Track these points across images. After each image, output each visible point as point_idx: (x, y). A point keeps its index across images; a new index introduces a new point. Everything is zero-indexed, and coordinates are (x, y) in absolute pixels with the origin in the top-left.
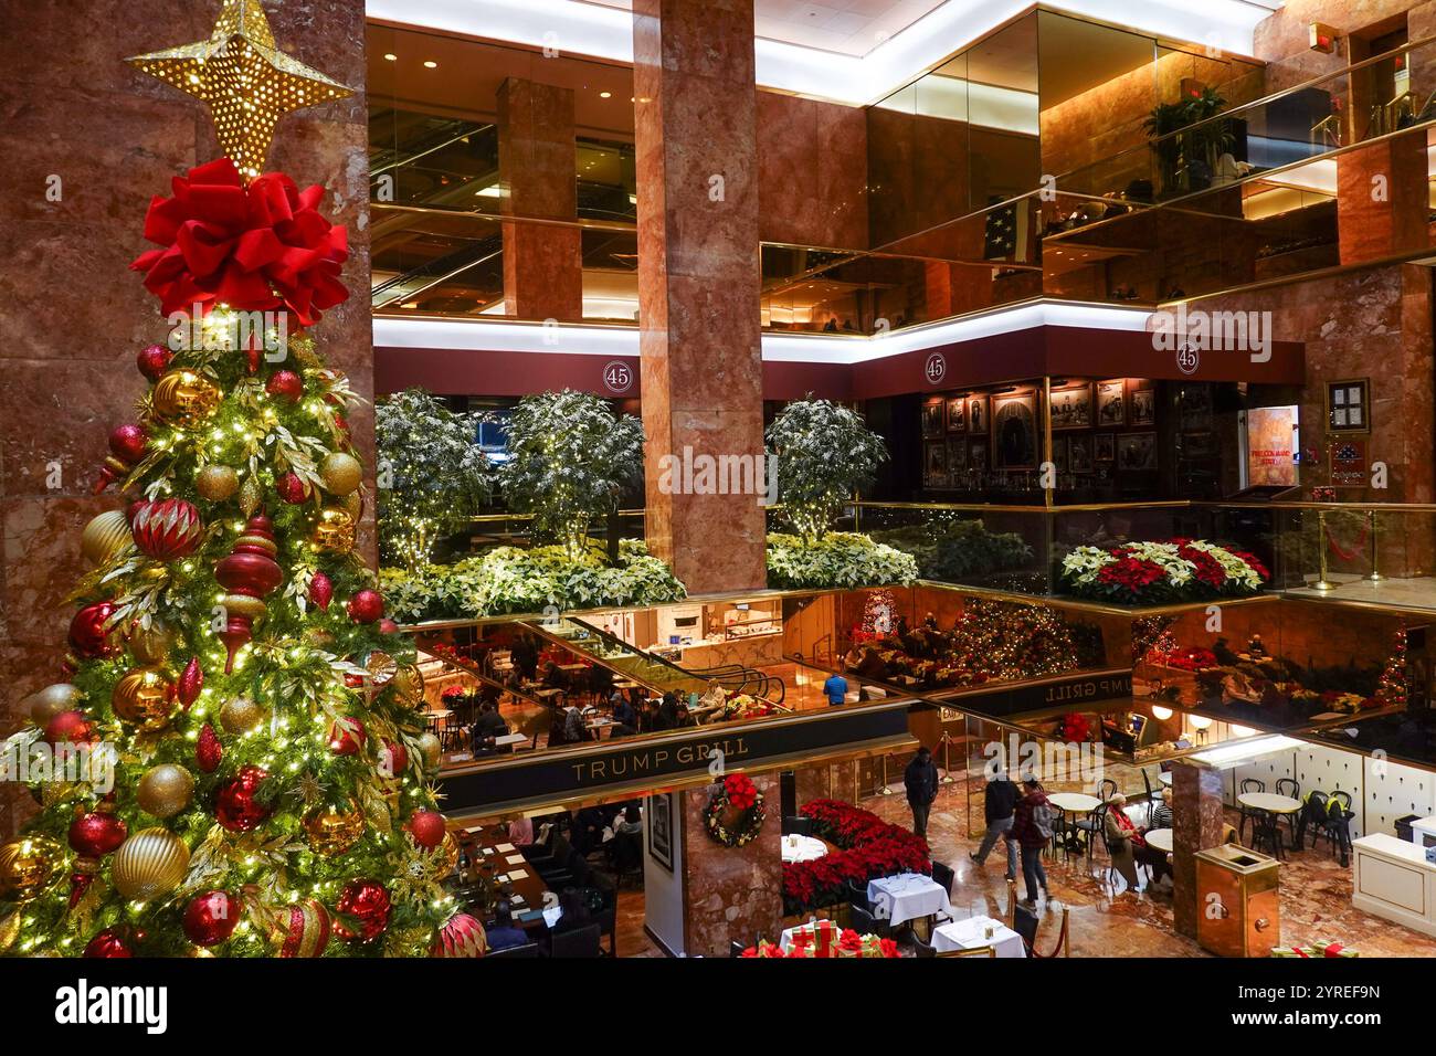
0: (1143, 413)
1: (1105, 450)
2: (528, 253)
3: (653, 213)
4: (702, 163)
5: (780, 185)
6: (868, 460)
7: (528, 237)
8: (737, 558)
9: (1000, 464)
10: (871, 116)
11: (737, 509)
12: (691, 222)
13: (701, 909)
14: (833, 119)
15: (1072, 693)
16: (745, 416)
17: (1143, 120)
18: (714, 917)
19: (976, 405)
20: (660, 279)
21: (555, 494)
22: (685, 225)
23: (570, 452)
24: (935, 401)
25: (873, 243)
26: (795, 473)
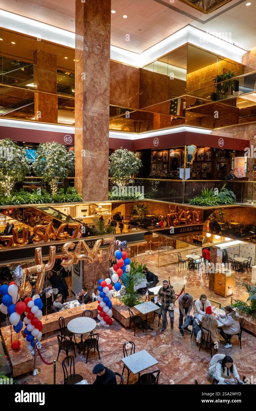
0: (208, 157)
1: (198, 167)
2: (42, 103)
3: (79, 93)
4: (94, 79)
5: (115, 89)
6: (137, 166)
7: (43, 98)
8: (100, 192)
9: (171, 170)
10: (141, 71)
11: (101, 178)
12: (90, 96)
13: (87, 286)
14: (131, 71)
15: (187, 230)
16: (104, 152)
17: (213, 79)
18: (91, 288)
19: (166, 154)
20: (81, 112)
21: (49, 172)
22: (89, 97)
23: (54, 160)
24: (155, 152)
25: (140, 107)
26: (117, 169)
